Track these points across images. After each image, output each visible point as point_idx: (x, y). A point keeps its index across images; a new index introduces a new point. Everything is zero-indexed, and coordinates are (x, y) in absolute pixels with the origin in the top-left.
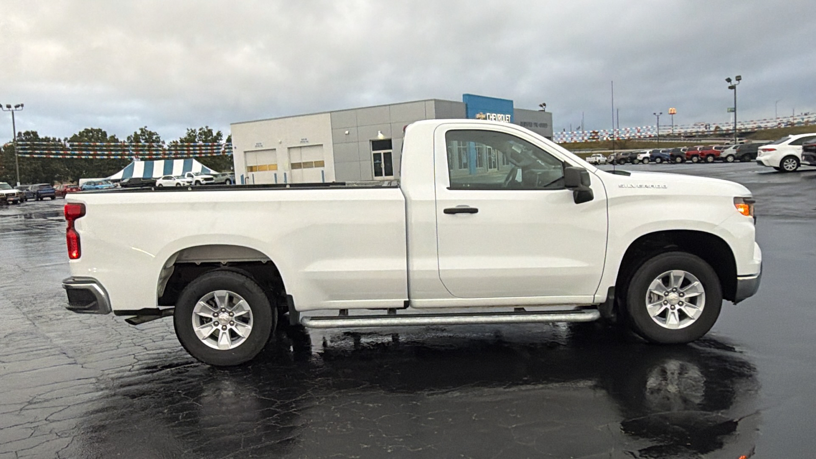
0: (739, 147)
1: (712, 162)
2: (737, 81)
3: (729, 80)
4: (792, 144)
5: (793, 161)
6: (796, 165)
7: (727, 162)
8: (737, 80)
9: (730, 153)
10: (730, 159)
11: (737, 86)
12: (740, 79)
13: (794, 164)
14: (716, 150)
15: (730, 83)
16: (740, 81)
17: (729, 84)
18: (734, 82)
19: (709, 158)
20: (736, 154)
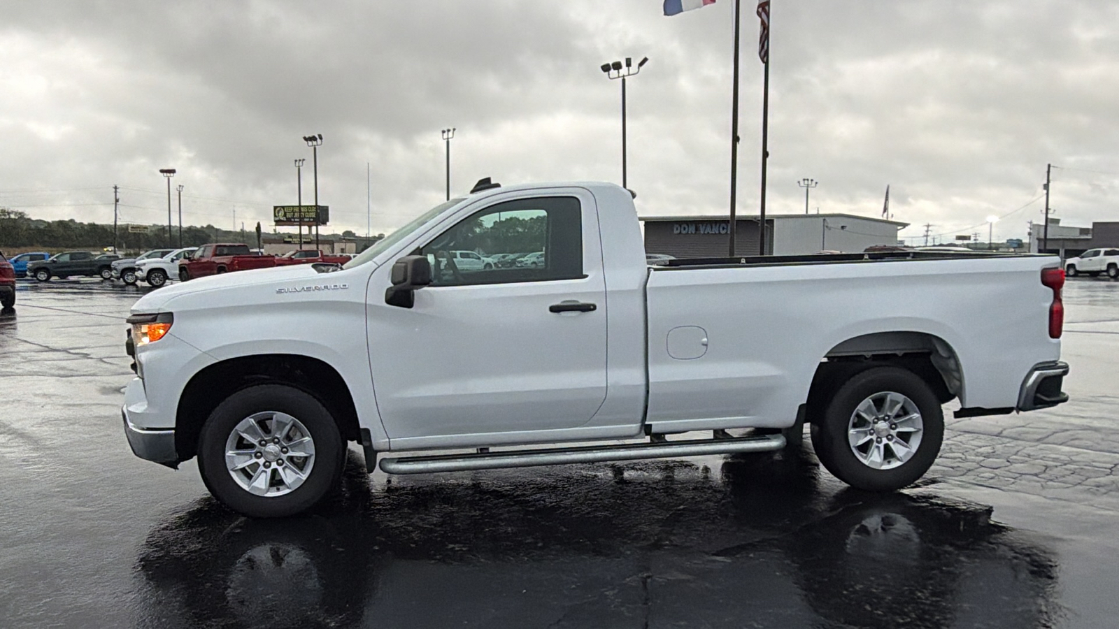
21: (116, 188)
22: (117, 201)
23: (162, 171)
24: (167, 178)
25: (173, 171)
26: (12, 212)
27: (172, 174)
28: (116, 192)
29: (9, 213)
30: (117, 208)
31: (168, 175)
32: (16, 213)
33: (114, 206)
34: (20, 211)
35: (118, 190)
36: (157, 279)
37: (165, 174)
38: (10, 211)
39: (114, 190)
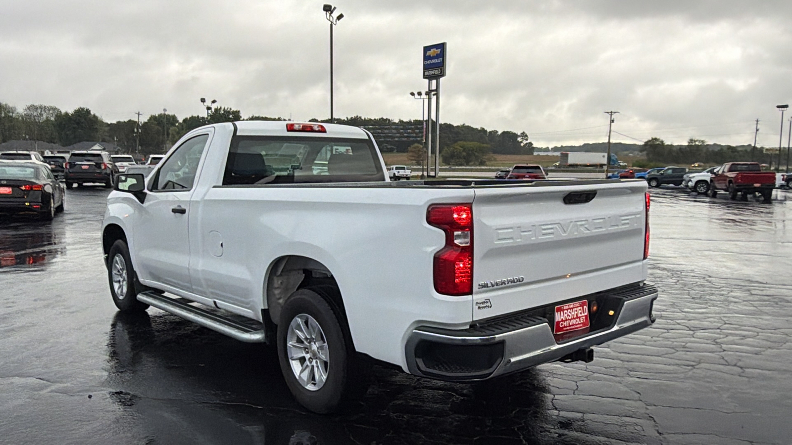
21: (757, 121)
22: (757, 130)
23: (778, 107)
24: (781, 112)
25: (786, 106)
26: (697, 141)
27: (785, 109)
28: (757, 124)
29: (695, 141)
30: (757, 136)
31: (783, 109)
32: (699, 141)
33: (755, 134)
34: (702, 139)
35: (759, 122)
36: (702, 188)
37: (780, 109)
38: (696, 140)
39: (756, 122)
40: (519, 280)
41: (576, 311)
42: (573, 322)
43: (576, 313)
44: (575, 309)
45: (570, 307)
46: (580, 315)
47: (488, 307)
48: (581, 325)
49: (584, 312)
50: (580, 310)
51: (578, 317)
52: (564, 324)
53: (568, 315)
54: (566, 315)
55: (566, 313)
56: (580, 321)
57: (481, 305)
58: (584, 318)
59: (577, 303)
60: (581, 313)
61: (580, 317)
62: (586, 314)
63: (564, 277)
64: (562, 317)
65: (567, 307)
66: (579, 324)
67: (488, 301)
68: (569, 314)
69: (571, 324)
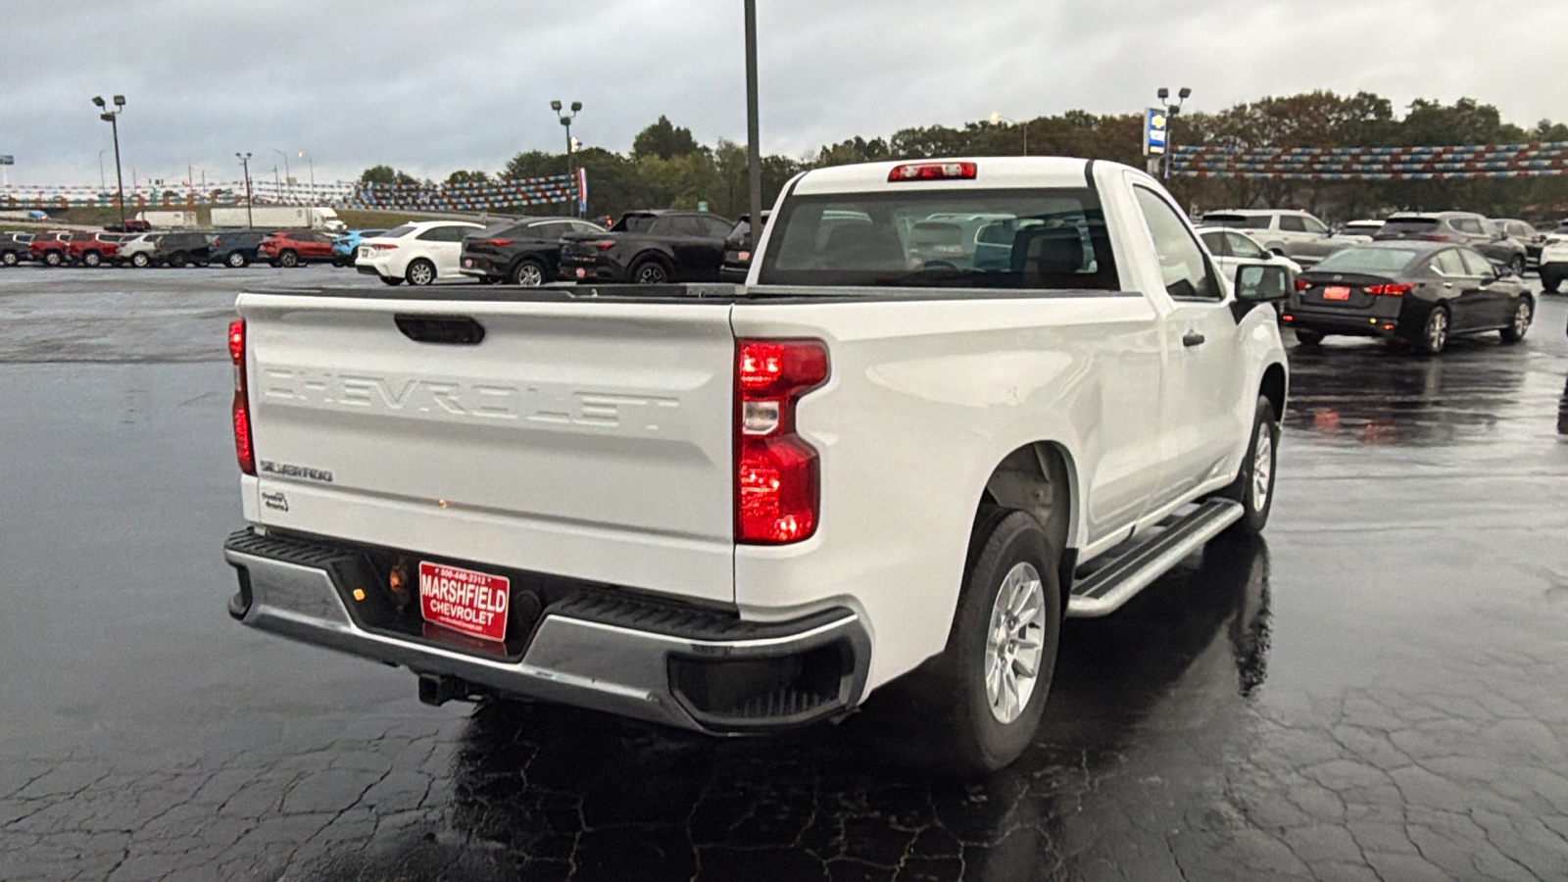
0: (160, 238)
1: (96, 266)
2: (118, 107)
3: (99, 102)
4: (422, 237)
5: (425, 269)
6: (430, 275)
7: (135, 266)
8: (117, 104)
9: (140, 249)
10: (140, 260)
11: (117, 117)
12: (124, 103)
13: (427, 273)
14: (103, 242)
15: (101, 107)
16: (123, 106)
17: (100, 110)
18: (111, 107)
19: (89, 258)
20: (156, 252)
40: (321, 477)
41: (473, 591)
42: (460, 611)
43: (470, 595)
44: (471, 587)
45: (457, 576)
46: (483, 606)
47: (282, 508)
48: (480, 628)
49: (493, 603)
50: (486, 594)
51: (471, 606)
52: (439, 607)
53: (448, 592)
54: (444, 590)
55: (444, 585)
56: (477, 617)
57: (271, 502)
58: (491, 615)
59: (475, 576)
60: (484, 602)
61: (478, 611)
62: (499, 610)
63: (436, 503)
64: (435, 591)
65: (450, 574)
66: (470, 622)
67: (279, 497)
68: (452, 591)
69: (453, 614)
